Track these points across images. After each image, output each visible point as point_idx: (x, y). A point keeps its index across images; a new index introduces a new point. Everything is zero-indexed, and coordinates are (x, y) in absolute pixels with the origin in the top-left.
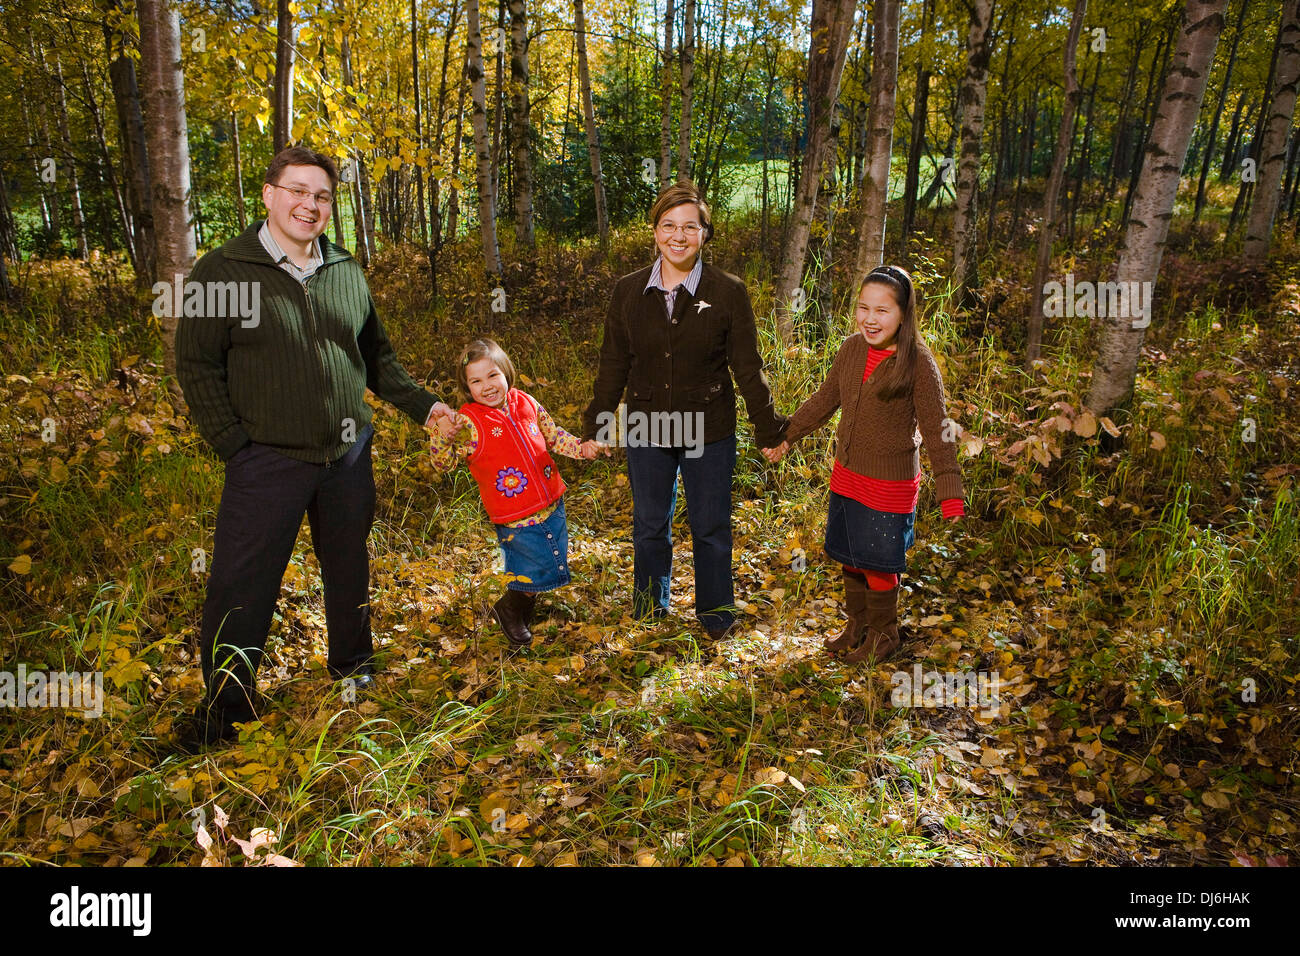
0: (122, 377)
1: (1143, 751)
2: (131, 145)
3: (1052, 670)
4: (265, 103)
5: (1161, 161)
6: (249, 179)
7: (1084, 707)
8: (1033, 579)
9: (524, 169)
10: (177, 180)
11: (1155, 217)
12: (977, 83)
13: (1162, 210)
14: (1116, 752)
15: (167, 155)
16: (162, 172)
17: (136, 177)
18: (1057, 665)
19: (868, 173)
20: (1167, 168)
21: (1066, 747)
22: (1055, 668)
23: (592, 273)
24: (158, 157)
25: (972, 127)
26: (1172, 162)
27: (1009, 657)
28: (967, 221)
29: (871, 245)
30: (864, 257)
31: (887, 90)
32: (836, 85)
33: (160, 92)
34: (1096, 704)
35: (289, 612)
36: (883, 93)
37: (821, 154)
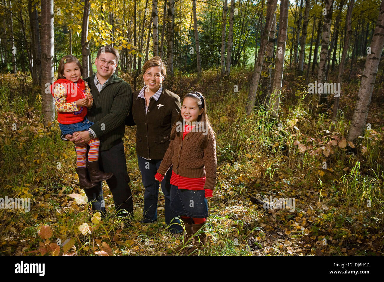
0: (28, 114)
2: (34, 36)
4: (80, 27)
5: (372, 56)
6: (74, 47)
9: (171, 48)
10: (49, 52)
11: (370, 74)
12: (327, 24)
13: (374, 72)
15: (47, 44)
16: (45, 49)
17: (35, 47)
19: (277, 57)
20: (374, 58)
23: (193, 86)
24: (44, 45)
25: (325, 39)
26: (376, 56)
28: (323, 73)
29: (278, 81)
30: (275, 85)
31: (284, 29)
32: (271, 26)
33: (46, 24)
35: (75, 188)
36: (283, 30)
37: (265, 49)
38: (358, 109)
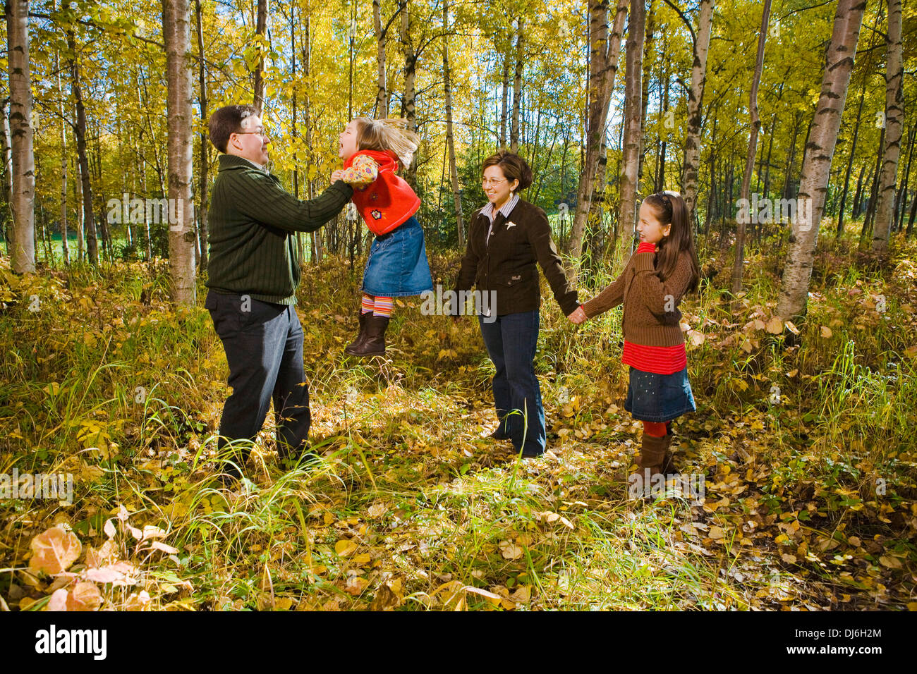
1: (831, 527)
3: (760, 477)
5: (818, 153)
7: (784, 499)
8: (742, 424)
10: (184, 171)
11: (816, 190)
12: (695, 136)
13: (820, 185)
14: (810, 529)
15: (179, 155)
16: (175, 166)
18: (763, 473)
19: (624, 174)
20: (821, 158)
21: (772, 526)
22: (762, 475)
24: (173, 157)
25: (692, 163)
26: (825, 154)
27: (727, 469)
29: (627, 219)
30: (623, 227)
31: (635, 119)
33: (177, 117)
34: (794, 497)
36: (632, 122)
37: (594, 169)
38: (793, 259)
